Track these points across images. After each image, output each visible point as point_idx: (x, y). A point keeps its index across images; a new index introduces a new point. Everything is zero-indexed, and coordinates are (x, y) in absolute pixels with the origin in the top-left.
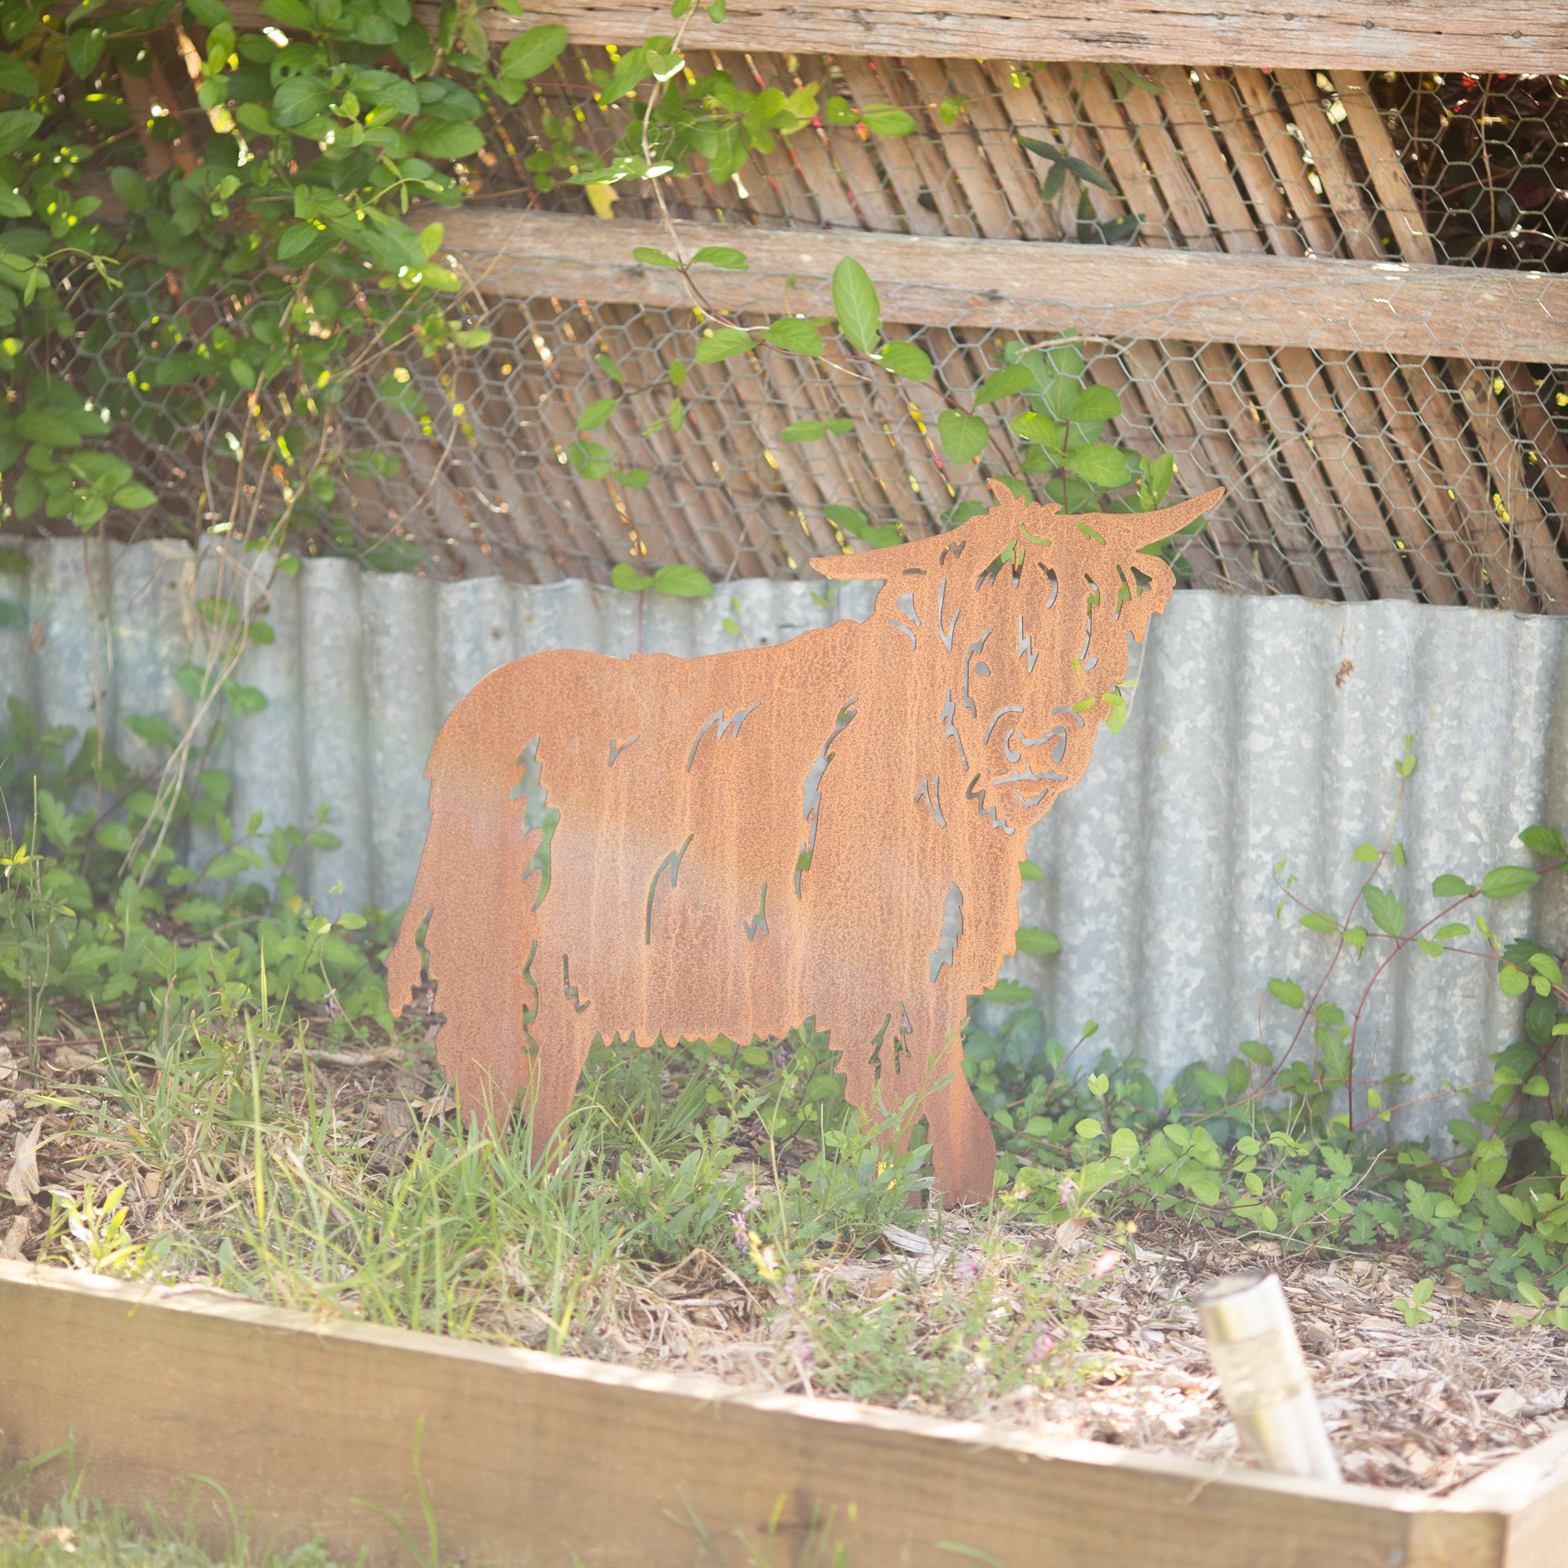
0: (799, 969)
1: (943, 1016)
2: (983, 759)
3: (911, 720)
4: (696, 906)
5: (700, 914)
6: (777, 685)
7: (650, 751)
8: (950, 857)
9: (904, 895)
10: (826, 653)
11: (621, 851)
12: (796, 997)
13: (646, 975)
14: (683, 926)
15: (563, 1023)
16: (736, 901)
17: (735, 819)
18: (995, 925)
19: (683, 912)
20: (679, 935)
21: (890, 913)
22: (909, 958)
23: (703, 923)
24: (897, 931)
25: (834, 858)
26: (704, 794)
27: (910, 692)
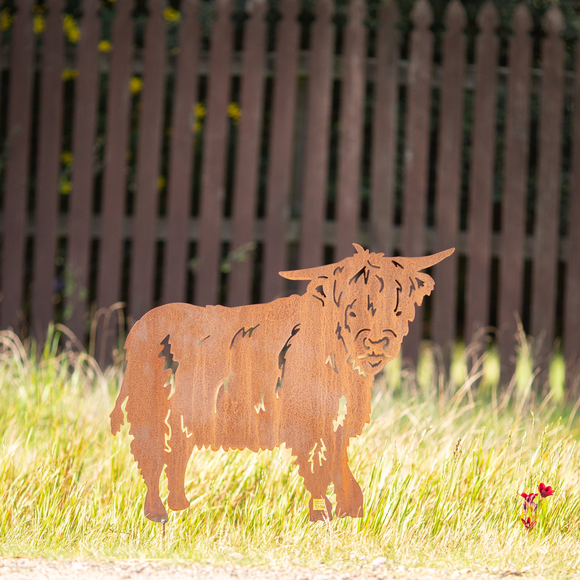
0: (278, 424)
1: (339, 445)
2: (354, 348)
3: (323, 333)
4: (235, 399)
5: (237, 402)
6: (266, 318)
7: (215, 341)
8: (341, 385)
9: (321, 398)
10: (286, 307)
11: (204, 378)
12: (277, 435)
13: (215, 424)
14: (229, 407)
15: (181, 441)
16: (251, 398)
17: (250, 368)
18: (361, 411)
19: (230, 401)
20: (228, 410)
21: (316, 405)
22: (324, 422)
23: (238, 406)
24: (319, 412)
25: (292, 383)
26: (237, 358)
27: (322, 322)
